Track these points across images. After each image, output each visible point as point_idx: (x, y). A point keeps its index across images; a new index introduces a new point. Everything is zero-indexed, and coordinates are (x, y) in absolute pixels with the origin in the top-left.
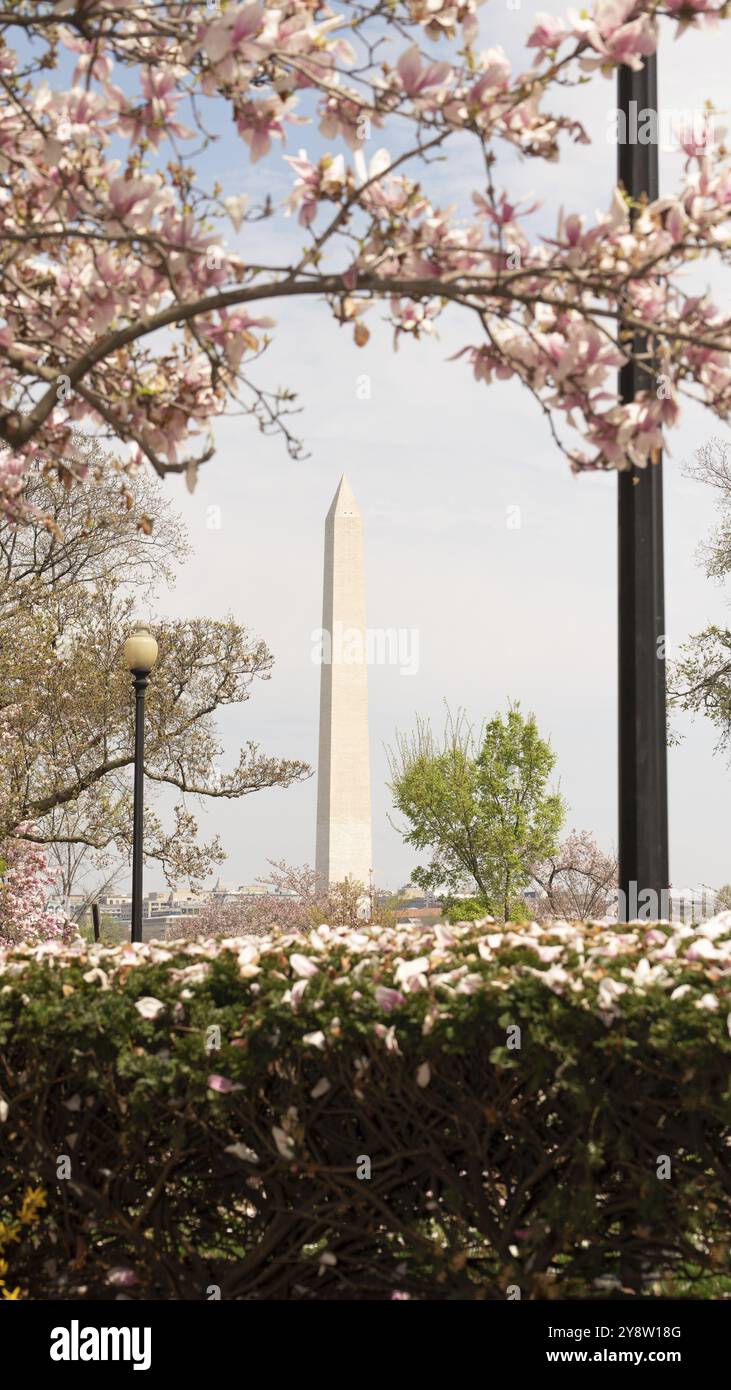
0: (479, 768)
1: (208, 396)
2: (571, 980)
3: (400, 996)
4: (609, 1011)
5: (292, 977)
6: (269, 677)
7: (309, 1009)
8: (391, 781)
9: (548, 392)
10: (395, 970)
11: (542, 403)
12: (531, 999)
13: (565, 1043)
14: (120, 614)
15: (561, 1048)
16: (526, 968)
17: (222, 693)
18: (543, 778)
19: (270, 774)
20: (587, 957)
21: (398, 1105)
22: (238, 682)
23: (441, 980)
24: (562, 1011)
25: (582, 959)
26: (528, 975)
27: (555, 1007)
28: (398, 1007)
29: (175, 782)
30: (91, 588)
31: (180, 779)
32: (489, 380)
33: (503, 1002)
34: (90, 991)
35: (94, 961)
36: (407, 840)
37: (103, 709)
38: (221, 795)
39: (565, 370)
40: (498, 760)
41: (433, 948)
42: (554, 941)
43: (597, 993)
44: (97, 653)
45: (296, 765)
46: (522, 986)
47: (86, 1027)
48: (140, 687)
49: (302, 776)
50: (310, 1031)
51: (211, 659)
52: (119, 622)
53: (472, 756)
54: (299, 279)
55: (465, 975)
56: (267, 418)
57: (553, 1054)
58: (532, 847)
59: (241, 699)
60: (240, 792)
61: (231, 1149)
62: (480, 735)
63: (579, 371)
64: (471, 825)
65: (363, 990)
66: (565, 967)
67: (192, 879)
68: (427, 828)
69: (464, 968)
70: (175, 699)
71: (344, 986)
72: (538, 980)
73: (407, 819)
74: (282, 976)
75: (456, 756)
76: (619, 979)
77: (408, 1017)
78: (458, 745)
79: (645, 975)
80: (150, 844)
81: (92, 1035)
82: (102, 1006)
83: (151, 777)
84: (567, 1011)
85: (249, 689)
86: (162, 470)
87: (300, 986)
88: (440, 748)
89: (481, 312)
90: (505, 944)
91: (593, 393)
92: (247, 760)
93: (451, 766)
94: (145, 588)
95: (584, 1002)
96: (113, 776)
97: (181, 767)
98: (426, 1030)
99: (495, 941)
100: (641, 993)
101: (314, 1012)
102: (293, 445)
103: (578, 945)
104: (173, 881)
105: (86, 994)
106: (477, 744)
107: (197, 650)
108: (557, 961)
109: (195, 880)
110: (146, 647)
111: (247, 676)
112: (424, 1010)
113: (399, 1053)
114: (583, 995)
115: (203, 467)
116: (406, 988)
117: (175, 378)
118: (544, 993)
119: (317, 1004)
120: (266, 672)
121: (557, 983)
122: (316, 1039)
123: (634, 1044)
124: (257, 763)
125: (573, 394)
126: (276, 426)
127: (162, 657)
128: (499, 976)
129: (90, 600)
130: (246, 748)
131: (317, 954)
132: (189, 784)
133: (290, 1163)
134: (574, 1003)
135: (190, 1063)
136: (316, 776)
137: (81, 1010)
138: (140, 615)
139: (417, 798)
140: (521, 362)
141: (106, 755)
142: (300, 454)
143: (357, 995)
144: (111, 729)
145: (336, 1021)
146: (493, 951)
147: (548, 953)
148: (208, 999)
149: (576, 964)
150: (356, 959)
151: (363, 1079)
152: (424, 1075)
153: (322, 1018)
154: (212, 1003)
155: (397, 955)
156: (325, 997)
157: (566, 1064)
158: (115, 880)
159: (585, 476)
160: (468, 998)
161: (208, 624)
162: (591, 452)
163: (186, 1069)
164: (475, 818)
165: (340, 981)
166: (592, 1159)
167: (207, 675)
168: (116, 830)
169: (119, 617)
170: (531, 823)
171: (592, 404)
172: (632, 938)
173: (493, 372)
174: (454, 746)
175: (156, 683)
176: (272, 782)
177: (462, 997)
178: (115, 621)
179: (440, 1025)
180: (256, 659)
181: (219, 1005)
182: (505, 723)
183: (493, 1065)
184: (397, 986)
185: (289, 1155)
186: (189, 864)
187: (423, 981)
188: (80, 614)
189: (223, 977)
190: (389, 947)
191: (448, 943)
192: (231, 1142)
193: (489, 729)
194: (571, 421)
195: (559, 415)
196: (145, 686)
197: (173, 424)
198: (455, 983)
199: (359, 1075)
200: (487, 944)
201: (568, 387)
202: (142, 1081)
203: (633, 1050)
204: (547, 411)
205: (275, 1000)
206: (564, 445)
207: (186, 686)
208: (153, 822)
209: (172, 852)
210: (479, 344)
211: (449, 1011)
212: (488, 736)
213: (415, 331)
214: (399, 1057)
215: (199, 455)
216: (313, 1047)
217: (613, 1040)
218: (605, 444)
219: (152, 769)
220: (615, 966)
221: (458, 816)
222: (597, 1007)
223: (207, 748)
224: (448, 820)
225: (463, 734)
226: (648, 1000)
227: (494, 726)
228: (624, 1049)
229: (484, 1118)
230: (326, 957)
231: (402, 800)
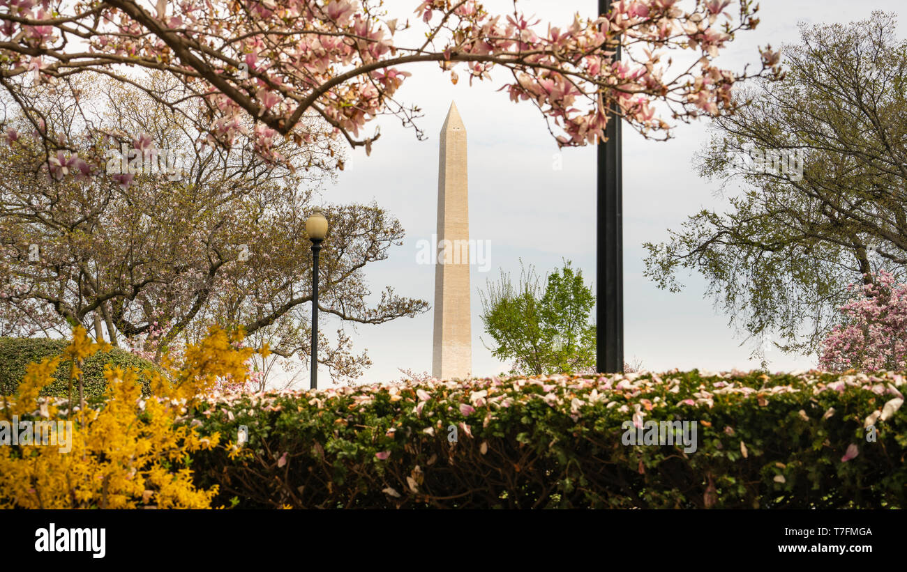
0: (543, 306)
1: (375, 103)
2: (558, 400)
3: (472, 408)
4: (576, 414)
5: (417, 399)
6: (401, 244)
7: (426, 415)
8: (483, 315)
9: (547, 107)
10: (470, 395)
11: (543, 113)
12: (537, 409)
13: (554, 430)
14: (302, 201)
15: (552, 433)
16: (536, 395)
17: (370, 255)
18: (586, 313)
19: (403, 309)
20: (567, 389)
21: (472, 464)
22: (381, 247)
23: (493, 400)
24: (553, 415)
25: (565, 390)
26: (537, 397)
27: (549, 412)
28: (471, 413)
29: (338, 313)
30: (282, 184)
31: (341, 312)
32: (517, 101)
33: (524, 410)
34: (313, 410)
35: (313, 395)
36: (494, 355)
37: (290, 264)
38: (369, 322)
39: (554, 97)
40: (556, 300)
41: (490, 387)
42: (552, 382)
43: (570, 405)
44: (286, 227)
45: (419, 302)
46: (533, 403)
47: (310, 428)
48: (316, 250)
49: (423, 309)
50: (426, 427)
51: (362, 231)
52: (301, 206)
53: (538, 297)
54: (422, 54)
55: (505, 398)
56: (406, 120)
57: (548, 436)
58: (579, 360)
59: (382, 259)
60: (382, 320)
61: (385, 490)
62: (544, 284)
63: (561, 98)
64: (538, 344)
65: (453, 406)
66: (556, 394)
67: (349, 378)
68: (507, 346)
69: (505, 395)
70: (339, 258)
71: (444, 404)
72: (541, 400)
73: (494, 340)
74: (412, 401)
75: (528, 297)
76: (582, 399)
77: (476, 419)
78: (529, 290)
79: (594, 396)
80: (322, 355)
81: (314, 432)
82: (320, 417)
83: (322, 310)
84: (555, 414)
85: (387, 252)
86: (354, 144)
87: (421, 405)
88: (517, 292)
89: (512, 69)
90: (527, 384)
91: (568, 109)
92: (387, 299)
93: (524, 304)
94: (317, 183)
95: (564, 409)
96: (295, 310)
97: (342, 304)
98: (485, 424)
99: (522, 383)
100: (591, 405)
101: (429, 417)
102: (419, 133)
103: (564, 384)
104: (336, 380)
105: (310, 411)
106: (541, 289)
107: (353, 224)
108: (552, 391)
109: (351, 379)
110: (320, 224)
111: (386, 243)
112: (485, 415)
113: (472, 437)
114: (563, 406)
115: (373, 143)
116: (475, 404)
117: (359, 93)
118: (544, 406)
119: (431, 414)
120: (400, 241)
121: (551, 401)
122: (430, 431)
123: (587, 430)
124: (393, 301)
125: (558, 110)
126: (410, 124)
127: (330, 230)
128: (522, 397)
129: (281, 192)
130: (386, 291)
131: (430, 390)
132: (347, 315)
133: (416, 495)
134: (558, 410)
135: (365, 445)
136: (432, 310)
137: (308, 418)
138: (314, 202)
139: (500, 326)
140: (533, 92)
141: (292, 294)
142: (422, 138)
143: (450, 408)
144: (295, 278)
145: (440, 422)
146: (521, 387)
147: (548, 388)
148: (374, 413)
149: (562, 392)
150: (450, 392)
151: (453, 451)
152: (484, 448)
153: (432, 420)
154: (376, 415)
155: (472, 389)
156: (434, 410)
157: (554, 441)
158: (294, 381)
159: (565, 149)
160: (507, 409)
161: (360, 208)
162: (568, 137)
163: (362, 448)
164: (540, 340)
165: (441, 402)
166: (568, 487)
167: (360, 242)
168: (298, 346)
169: (301, 203)
170: (579, 343)
171: (567, 115)
172: (592, 381)
173: (519, 96)
174: (526, 290)
175: (326, 248)
176: (403, 313)
177: (503, 409)
178: (298, 206)
179: (492, 423)
180: (392, 231)
181: (379, 416)
182: (561, 275)
183: (519, 442)
184: (471, 404)
185: (416, 490)
186: (345, 368)
187: (484, 401)
188: (274, 201)
189: (382, 401)
190: (468, 386)
191: (498, 384)
192: (385, 487)
193: (550, 279)
194: (557, 123)
195: (551, 119)
196: (319, 249)
197: (357, 116)
198: (499, 402)
199: (452, 449)
200: (517, 384)
201: (556, 106)
202: (340, 453)
203: (587, 433)
204: (546, 117)
205: (409, 412)
206: (554, 134)
207: (345, 250)
208: (323, 341)
209: (336, 359)
210: (512, 83)
211: (496, 416)
212: (550, 284)
213: (481, 77)
214: (472, 439)
215: (372, 137)
216: (428, 436)
217: (578, 428)
218: (573, 134)
219: (322, 305)
220: (580, 394)
221: (528, 339)
222: (570, 412)
223: (359, 291)
224: (522, 341)
225: (533, 282)
226: (595, 408)
227: (554, 276)
228: (582, 432)
229: (514, 469)
230: (435, 391)
231: (491, 327)
